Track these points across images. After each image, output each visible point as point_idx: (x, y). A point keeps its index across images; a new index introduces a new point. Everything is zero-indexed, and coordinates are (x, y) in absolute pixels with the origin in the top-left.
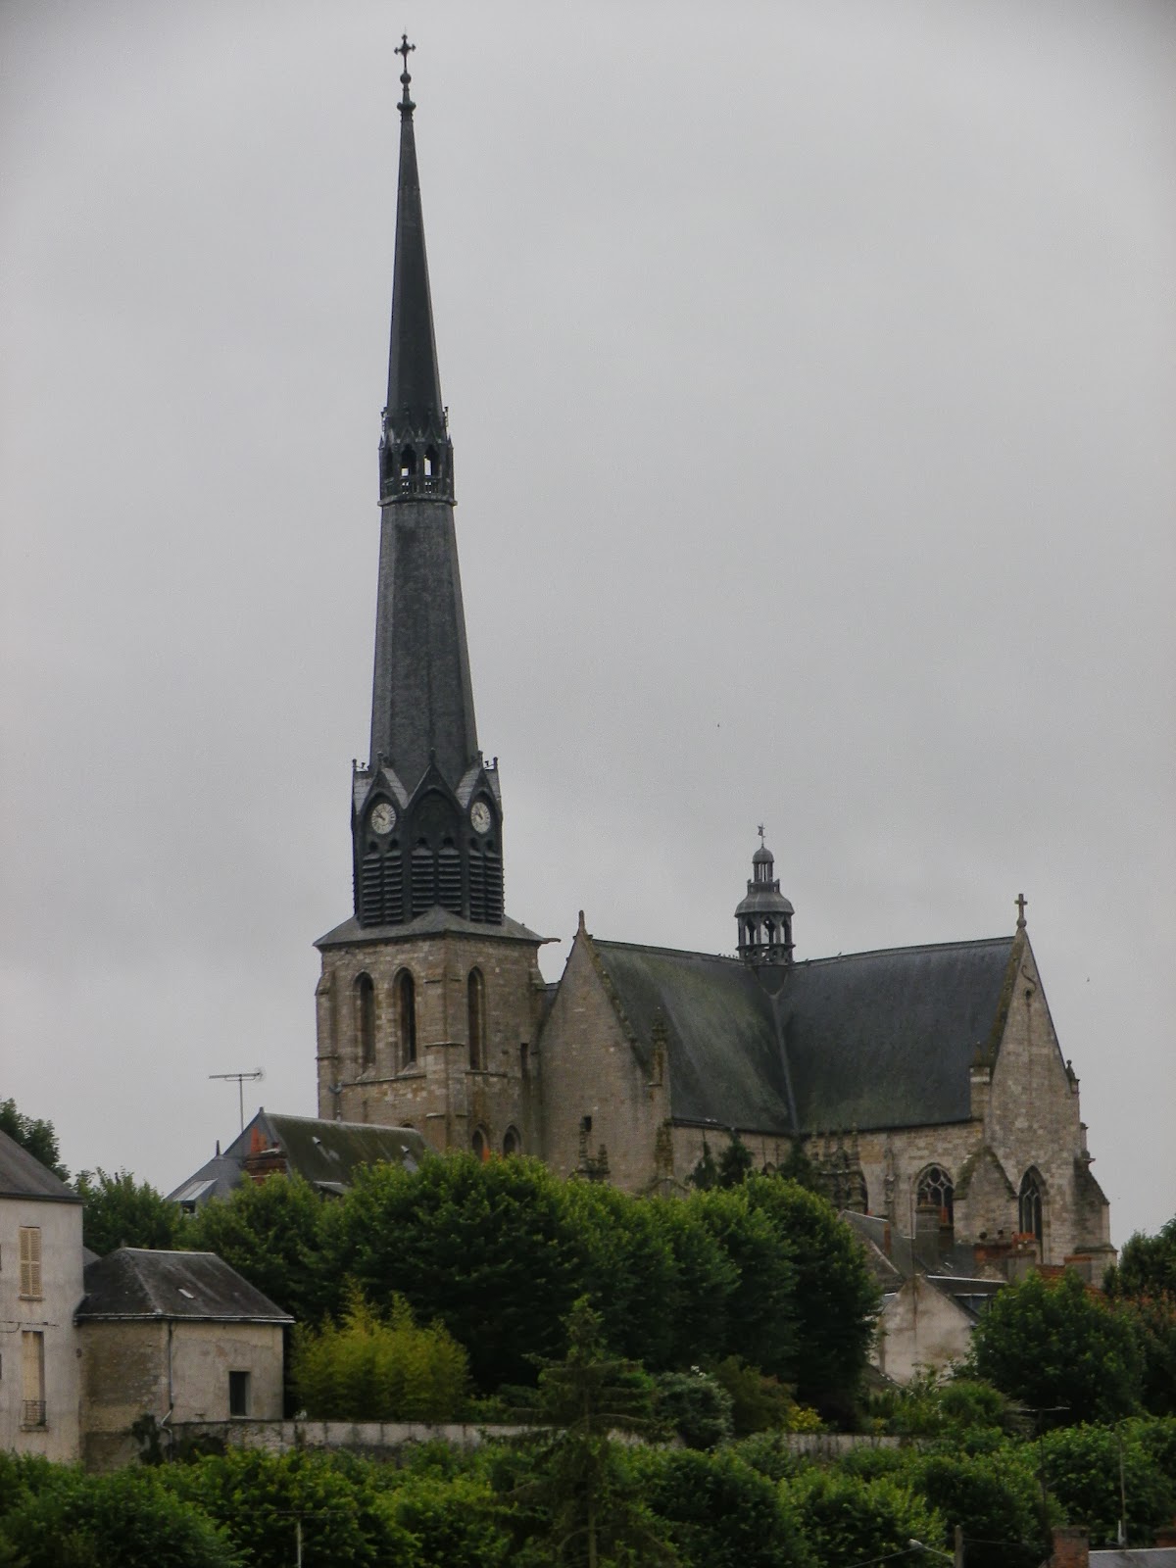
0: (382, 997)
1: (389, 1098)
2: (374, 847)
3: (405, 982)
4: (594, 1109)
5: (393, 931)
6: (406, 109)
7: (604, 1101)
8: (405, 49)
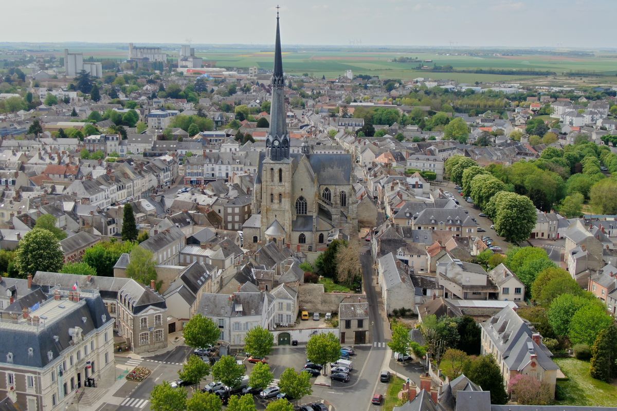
0: (276, 172)
1: (277, 188)
2: (274, 147)
3: (280, 170)
4: (303, 188)
5: (279, 162)
6: (278, 18)
7: (305, 186)
8: (278, 7)
